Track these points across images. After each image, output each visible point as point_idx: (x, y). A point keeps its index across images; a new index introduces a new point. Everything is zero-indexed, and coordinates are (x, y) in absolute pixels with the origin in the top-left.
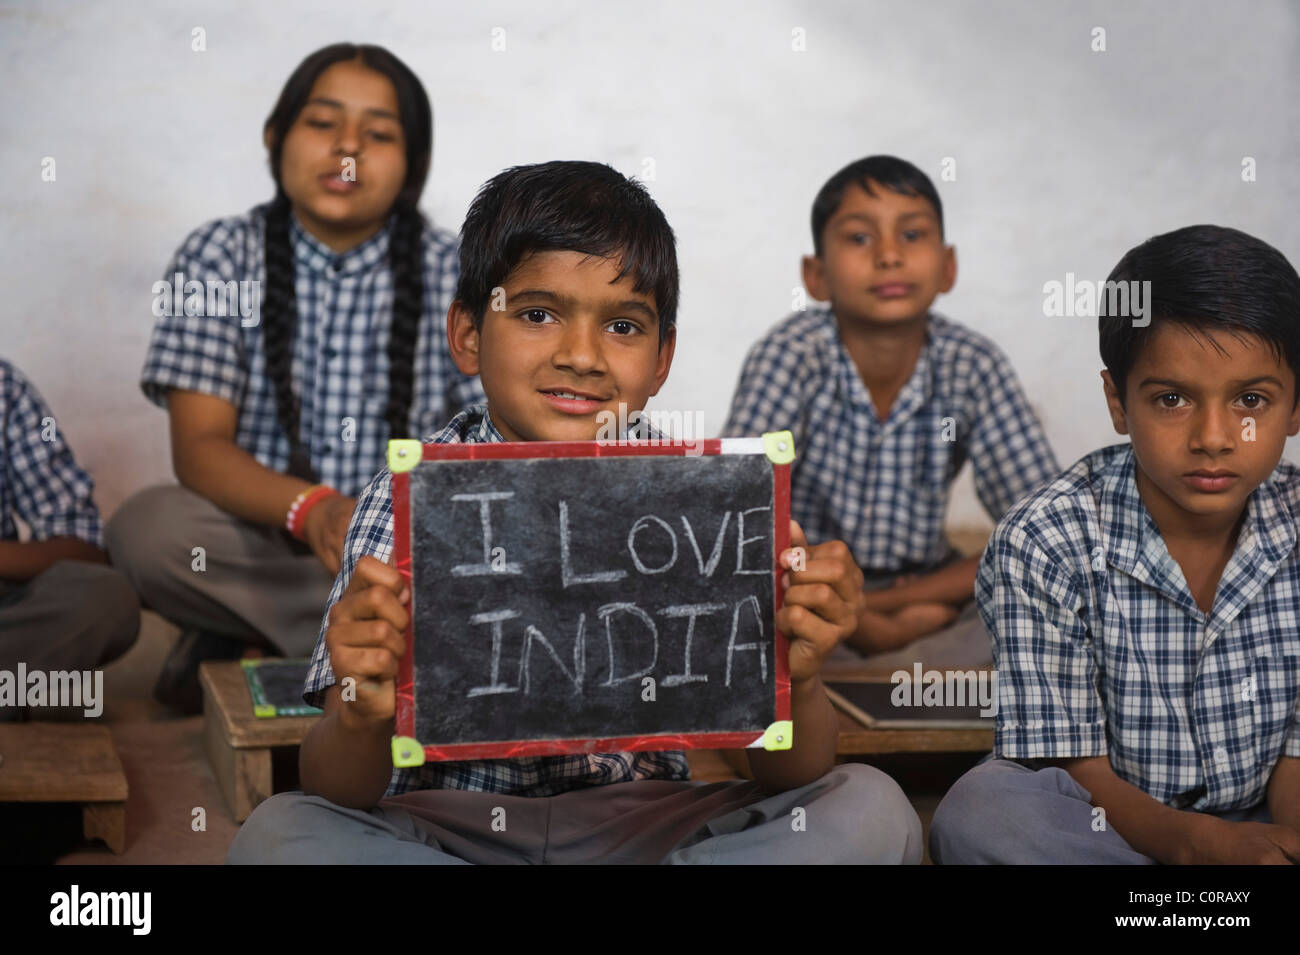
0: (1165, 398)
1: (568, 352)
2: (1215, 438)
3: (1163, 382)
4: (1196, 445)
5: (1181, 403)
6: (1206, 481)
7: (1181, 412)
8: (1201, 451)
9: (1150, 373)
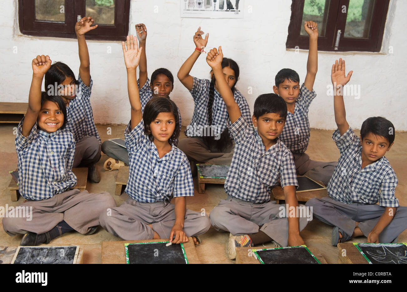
0: (369, 142)
1: (272, 127)
2: (374, 150)
3: (368, 140)
4: (371, 150)
5: (371, 144)
6: (372, 156)
7: (371, 145)
8: (372, 152)
9: (367, 138)
